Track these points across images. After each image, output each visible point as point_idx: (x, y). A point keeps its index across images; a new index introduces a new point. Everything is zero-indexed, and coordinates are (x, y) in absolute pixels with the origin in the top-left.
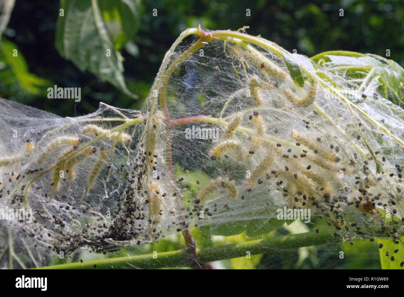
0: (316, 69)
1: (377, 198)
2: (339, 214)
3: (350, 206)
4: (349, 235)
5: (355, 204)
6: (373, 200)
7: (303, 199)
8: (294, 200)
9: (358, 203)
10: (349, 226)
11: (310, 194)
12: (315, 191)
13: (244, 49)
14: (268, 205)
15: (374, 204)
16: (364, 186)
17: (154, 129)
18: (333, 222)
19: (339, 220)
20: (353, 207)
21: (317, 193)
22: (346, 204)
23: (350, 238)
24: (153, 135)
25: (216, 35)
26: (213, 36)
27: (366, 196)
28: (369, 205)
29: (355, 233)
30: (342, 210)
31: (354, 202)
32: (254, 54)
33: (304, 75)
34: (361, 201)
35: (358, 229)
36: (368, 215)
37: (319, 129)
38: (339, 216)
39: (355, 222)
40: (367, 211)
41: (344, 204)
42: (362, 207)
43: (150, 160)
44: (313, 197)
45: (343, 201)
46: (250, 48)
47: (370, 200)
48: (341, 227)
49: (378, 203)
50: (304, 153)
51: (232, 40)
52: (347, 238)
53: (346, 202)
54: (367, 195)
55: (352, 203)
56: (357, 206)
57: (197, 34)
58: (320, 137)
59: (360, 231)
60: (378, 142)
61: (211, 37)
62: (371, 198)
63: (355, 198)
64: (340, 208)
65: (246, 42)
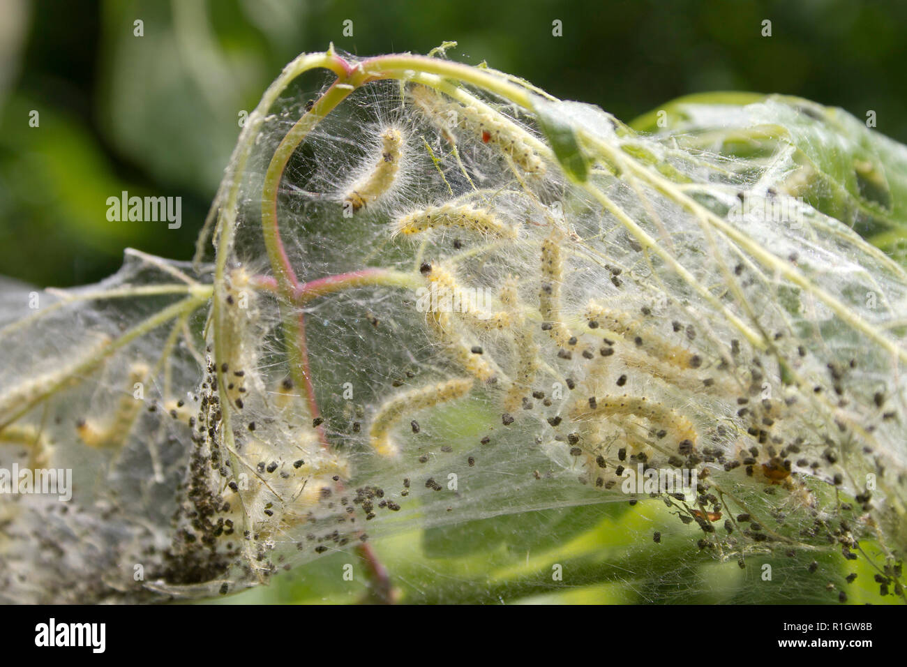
0: (621, 136)
1: (793, 449)
2: (707, 492)
3: (732, 471)
4: (734, 543)
5: (743, 467)
6: (783, 455)
7: (618, 460)
8: (596, 464)
9: (750, 462)
10: (734, 520)
11: (636, 446)
12: (647, 438)
13: (448, 98)
14: (538, 478)
15: (787, 464)
16: (760, 419)
17: (228, 306)
18: (694, 512)
19: (709, 508)
20: (739, 473)
21: (652, 444)
22: (720, 468)
23: (740, 551)
24: (230, 322)
25: (374, 68)
26: (366, 69)
27: (766, 445)
28: (776, 468)
29: (750, 539)
30: (713, 483)
31: (741, 461)
32: (474, 108)
33: (587, 152)
34: (757, 459)
35: (755, 527)
36: (779, 490)
37: (645, 284)
38: (707, 498)
39: (747, 511)
40: (773, 483)
41: (716, 467)
42: (761, 474)
43: (227, 384)
44: (641, 454)
45: (712, 460)
46: (463, 94)
47: (778, 456)
48: (713, 524)
49: (797, 460)
50: (607, 346)
51: (416, 76)
52: (730, 551)
53: (721, 462)
54: (769, 442)
55: (735, 465)
56: (750, 472)
57: (326, 66)
58: (649, 305)
59: (759, 532)
60: (787, 309)
61: (360, 72)
62: (778, 449)
63: (742, 452)
64: (707, 479)
65: (453, 81)
